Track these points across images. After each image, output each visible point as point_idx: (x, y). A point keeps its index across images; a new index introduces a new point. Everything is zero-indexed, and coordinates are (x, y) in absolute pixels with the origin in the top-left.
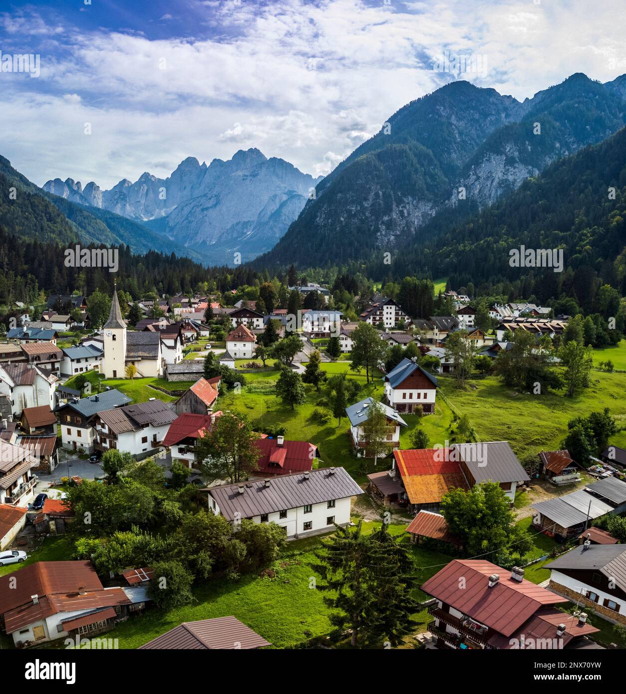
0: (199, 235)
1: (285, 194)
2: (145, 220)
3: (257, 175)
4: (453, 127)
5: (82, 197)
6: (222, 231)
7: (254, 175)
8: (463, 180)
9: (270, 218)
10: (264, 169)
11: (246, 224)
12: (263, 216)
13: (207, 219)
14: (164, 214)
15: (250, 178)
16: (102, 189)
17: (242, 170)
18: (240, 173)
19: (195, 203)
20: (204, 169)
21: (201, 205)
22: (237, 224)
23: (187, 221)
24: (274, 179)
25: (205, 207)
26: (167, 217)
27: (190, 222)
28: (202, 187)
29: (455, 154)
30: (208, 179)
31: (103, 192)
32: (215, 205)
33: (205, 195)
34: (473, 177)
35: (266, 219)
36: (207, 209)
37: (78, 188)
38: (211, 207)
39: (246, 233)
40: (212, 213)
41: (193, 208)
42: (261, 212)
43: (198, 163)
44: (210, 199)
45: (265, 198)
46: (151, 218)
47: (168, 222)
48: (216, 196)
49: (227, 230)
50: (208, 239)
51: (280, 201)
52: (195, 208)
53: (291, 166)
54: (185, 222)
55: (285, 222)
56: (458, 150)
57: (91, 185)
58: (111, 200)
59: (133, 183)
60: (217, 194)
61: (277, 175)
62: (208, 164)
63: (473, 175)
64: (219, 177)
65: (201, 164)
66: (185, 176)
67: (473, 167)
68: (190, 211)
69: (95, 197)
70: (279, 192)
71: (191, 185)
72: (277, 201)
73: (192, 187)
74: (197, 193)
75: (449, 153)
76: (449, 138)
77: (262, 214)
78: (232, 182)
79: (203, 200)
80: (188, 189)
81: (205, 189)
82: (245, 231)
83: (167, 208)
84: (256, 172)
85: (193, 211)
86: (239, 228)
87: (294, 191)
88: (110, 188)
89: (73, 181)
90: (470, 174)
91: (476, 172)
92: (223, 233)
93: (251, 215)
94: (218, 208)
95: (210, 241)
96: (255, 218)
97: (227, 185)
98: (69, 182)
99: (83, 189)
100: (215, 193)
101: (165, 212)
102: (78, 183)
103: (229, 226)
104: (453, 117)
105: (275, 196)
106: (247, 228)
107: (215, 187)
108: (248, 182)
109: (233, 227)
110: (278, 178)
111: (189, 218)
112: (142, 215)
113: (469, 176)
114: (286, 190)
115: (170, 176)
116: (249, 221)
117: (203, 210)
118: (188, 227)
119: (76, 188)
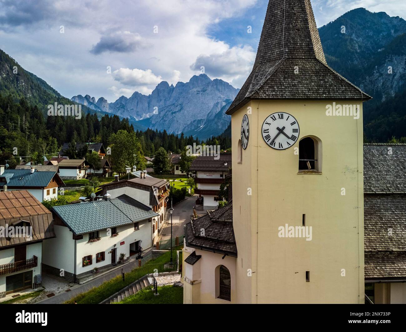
0: (170, 128)
1: (223, 101)
2: (137, 120)
3: (206, 90)
4: (355, 42)
5: (96, 106)
6: (185, 126)
7: (204, 91)
8: (368, 77)
9: (215, 117)
10: (210, 87)
11: (200, 121)
12: (210, 116)
13: (175, 119)
14: (148, 117)
15: (201, 92)
16: (109, 102)
17: (196, 87)
18: (195, 90)
19: (167, 109)
20: (172, 89)
21: (171, 110)
22: (194, 121)
23: (163, 120)
24: (217, 92)
25: (174, 111)
26: (151, 118)
27: (165, 121)
28: (171, 100)
29: (357, 61)
30: (174, 94)
31: (109, 104)
32: (180, 110)
33: (173, 104)
34: (376, 75)
35: (212, 118)
36: (175, 113)
37: (93, 101)
38: (178, 112)
39: (200, 127)
40: (179, 115)
41: (166, 112)
42: (209, 113)
43: (168, 85)
44: (177, 106)
45: (212, 104)
46: (141, 119)
47: (151, 121)
48: (180, 104)
49: (188, 125)
50: (176, 131)
51: (221, 106)
52: (167, 112)
53: (228, 84)
54: (162, 121)
55: (224, 119)
56: (359, 58)
57: (102, 100)
58: (115, 108)
59: (128, 98)
60: (181, 103)
61: (219, 90)
62: (174, 85)
63: (377, 72)
64: (182, 93)
65: (170, 85)
66: (160, 93)
67: (376, 67)
68: (165, 114)
69: (104, 107)
70: (220, 101)
71: (164, 98)
72: (219, 106)
73: (165, 100)
74: (168, 103)
75: (352, 61)
76: (352, 50)
77: (210, 115)
78: (190, 96)
79: (172, 107)
80: (163, 101)
81: (173, 101)
82: (199, 125)
83: (150, 113)
84: (205, 89)
85: (167, 114)
86: (195, 123)
87: (230, 100)
88: (114, 101)
89: (89, 97)
90: (374, 73)
91: (378, 70)
92: (185, 127)
93: (202, 116)
94: (182, 112)
95: (178, 132)
96: (205, 118)
97: (187, 98)
98: (87, 97)
99: (96, 102)
100: (180, 103)
101: (149, 115)
102: (93, 98)
103: (189, 123)
104: (354, 35)
105: (218, 103)
106: (200, 124)
107: (179, 99)
108: (200, 95)
109: (191, 123)
110: (220, 92)
111: (164, 119)
112: (135, 117)
113: (373, 74)
114: (225, 99)
115: (151, 94)
116: (201, 119)
117: (172, 113)
118: (164, 124)
119: (92, 101)
